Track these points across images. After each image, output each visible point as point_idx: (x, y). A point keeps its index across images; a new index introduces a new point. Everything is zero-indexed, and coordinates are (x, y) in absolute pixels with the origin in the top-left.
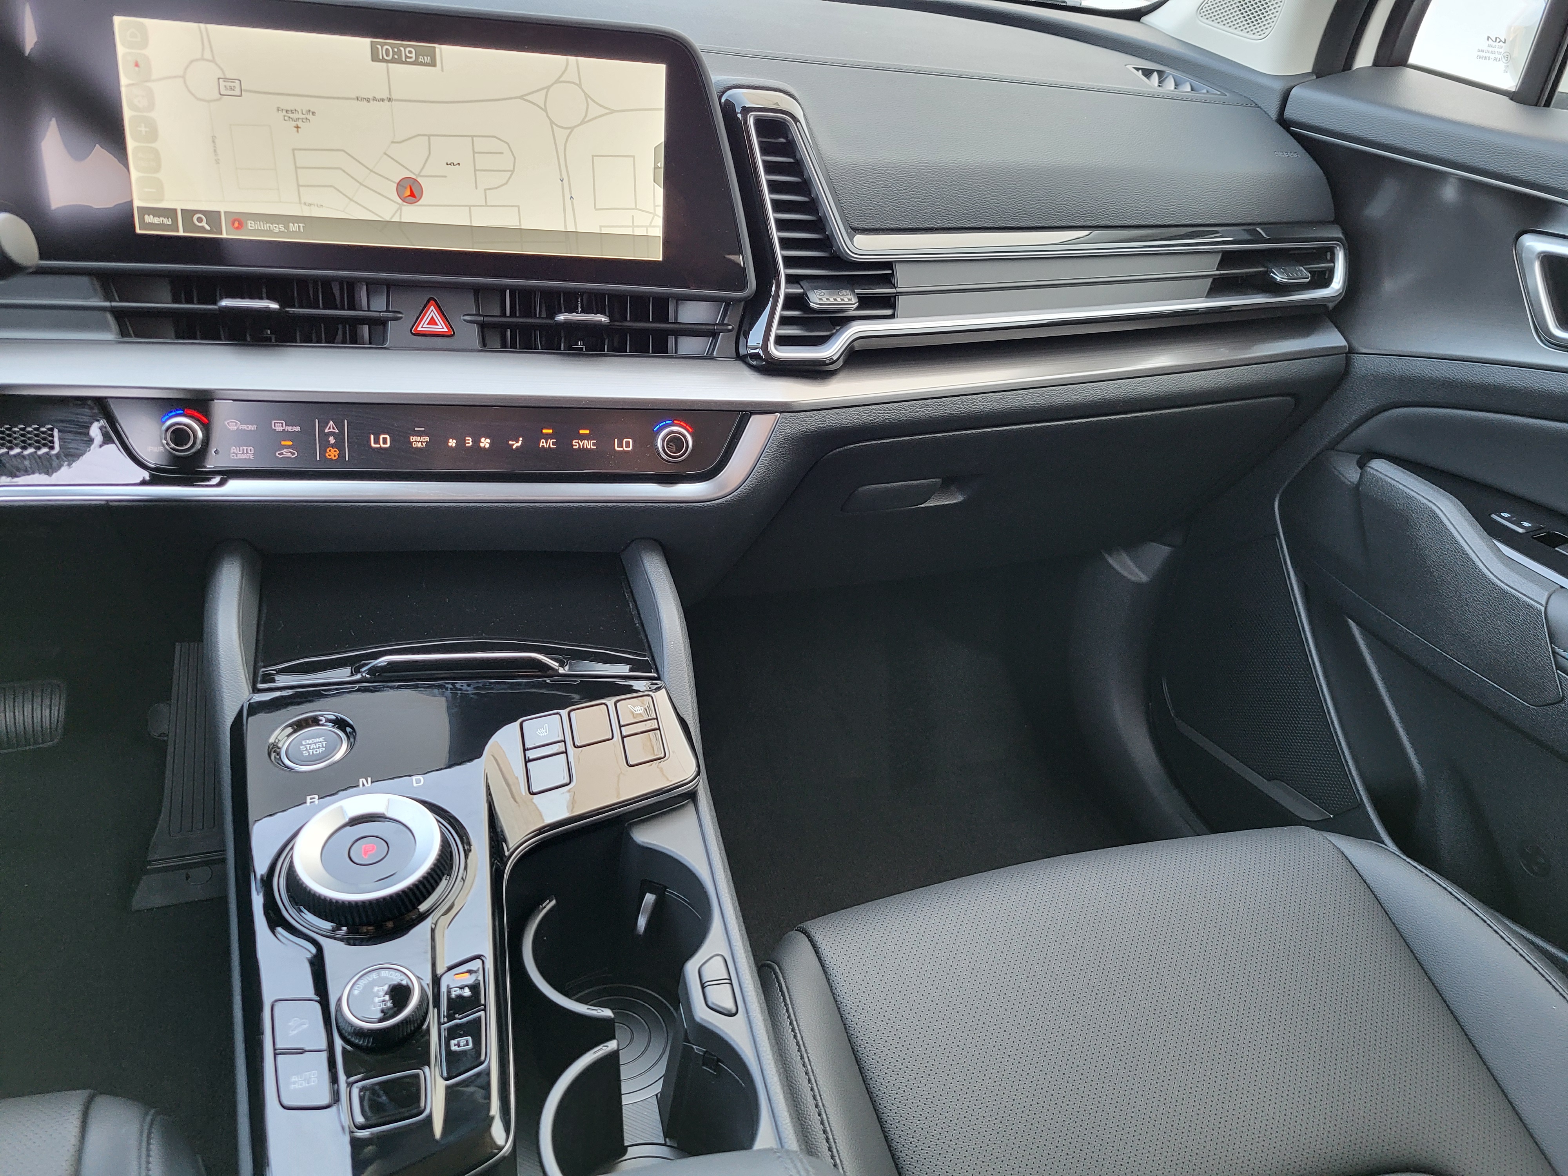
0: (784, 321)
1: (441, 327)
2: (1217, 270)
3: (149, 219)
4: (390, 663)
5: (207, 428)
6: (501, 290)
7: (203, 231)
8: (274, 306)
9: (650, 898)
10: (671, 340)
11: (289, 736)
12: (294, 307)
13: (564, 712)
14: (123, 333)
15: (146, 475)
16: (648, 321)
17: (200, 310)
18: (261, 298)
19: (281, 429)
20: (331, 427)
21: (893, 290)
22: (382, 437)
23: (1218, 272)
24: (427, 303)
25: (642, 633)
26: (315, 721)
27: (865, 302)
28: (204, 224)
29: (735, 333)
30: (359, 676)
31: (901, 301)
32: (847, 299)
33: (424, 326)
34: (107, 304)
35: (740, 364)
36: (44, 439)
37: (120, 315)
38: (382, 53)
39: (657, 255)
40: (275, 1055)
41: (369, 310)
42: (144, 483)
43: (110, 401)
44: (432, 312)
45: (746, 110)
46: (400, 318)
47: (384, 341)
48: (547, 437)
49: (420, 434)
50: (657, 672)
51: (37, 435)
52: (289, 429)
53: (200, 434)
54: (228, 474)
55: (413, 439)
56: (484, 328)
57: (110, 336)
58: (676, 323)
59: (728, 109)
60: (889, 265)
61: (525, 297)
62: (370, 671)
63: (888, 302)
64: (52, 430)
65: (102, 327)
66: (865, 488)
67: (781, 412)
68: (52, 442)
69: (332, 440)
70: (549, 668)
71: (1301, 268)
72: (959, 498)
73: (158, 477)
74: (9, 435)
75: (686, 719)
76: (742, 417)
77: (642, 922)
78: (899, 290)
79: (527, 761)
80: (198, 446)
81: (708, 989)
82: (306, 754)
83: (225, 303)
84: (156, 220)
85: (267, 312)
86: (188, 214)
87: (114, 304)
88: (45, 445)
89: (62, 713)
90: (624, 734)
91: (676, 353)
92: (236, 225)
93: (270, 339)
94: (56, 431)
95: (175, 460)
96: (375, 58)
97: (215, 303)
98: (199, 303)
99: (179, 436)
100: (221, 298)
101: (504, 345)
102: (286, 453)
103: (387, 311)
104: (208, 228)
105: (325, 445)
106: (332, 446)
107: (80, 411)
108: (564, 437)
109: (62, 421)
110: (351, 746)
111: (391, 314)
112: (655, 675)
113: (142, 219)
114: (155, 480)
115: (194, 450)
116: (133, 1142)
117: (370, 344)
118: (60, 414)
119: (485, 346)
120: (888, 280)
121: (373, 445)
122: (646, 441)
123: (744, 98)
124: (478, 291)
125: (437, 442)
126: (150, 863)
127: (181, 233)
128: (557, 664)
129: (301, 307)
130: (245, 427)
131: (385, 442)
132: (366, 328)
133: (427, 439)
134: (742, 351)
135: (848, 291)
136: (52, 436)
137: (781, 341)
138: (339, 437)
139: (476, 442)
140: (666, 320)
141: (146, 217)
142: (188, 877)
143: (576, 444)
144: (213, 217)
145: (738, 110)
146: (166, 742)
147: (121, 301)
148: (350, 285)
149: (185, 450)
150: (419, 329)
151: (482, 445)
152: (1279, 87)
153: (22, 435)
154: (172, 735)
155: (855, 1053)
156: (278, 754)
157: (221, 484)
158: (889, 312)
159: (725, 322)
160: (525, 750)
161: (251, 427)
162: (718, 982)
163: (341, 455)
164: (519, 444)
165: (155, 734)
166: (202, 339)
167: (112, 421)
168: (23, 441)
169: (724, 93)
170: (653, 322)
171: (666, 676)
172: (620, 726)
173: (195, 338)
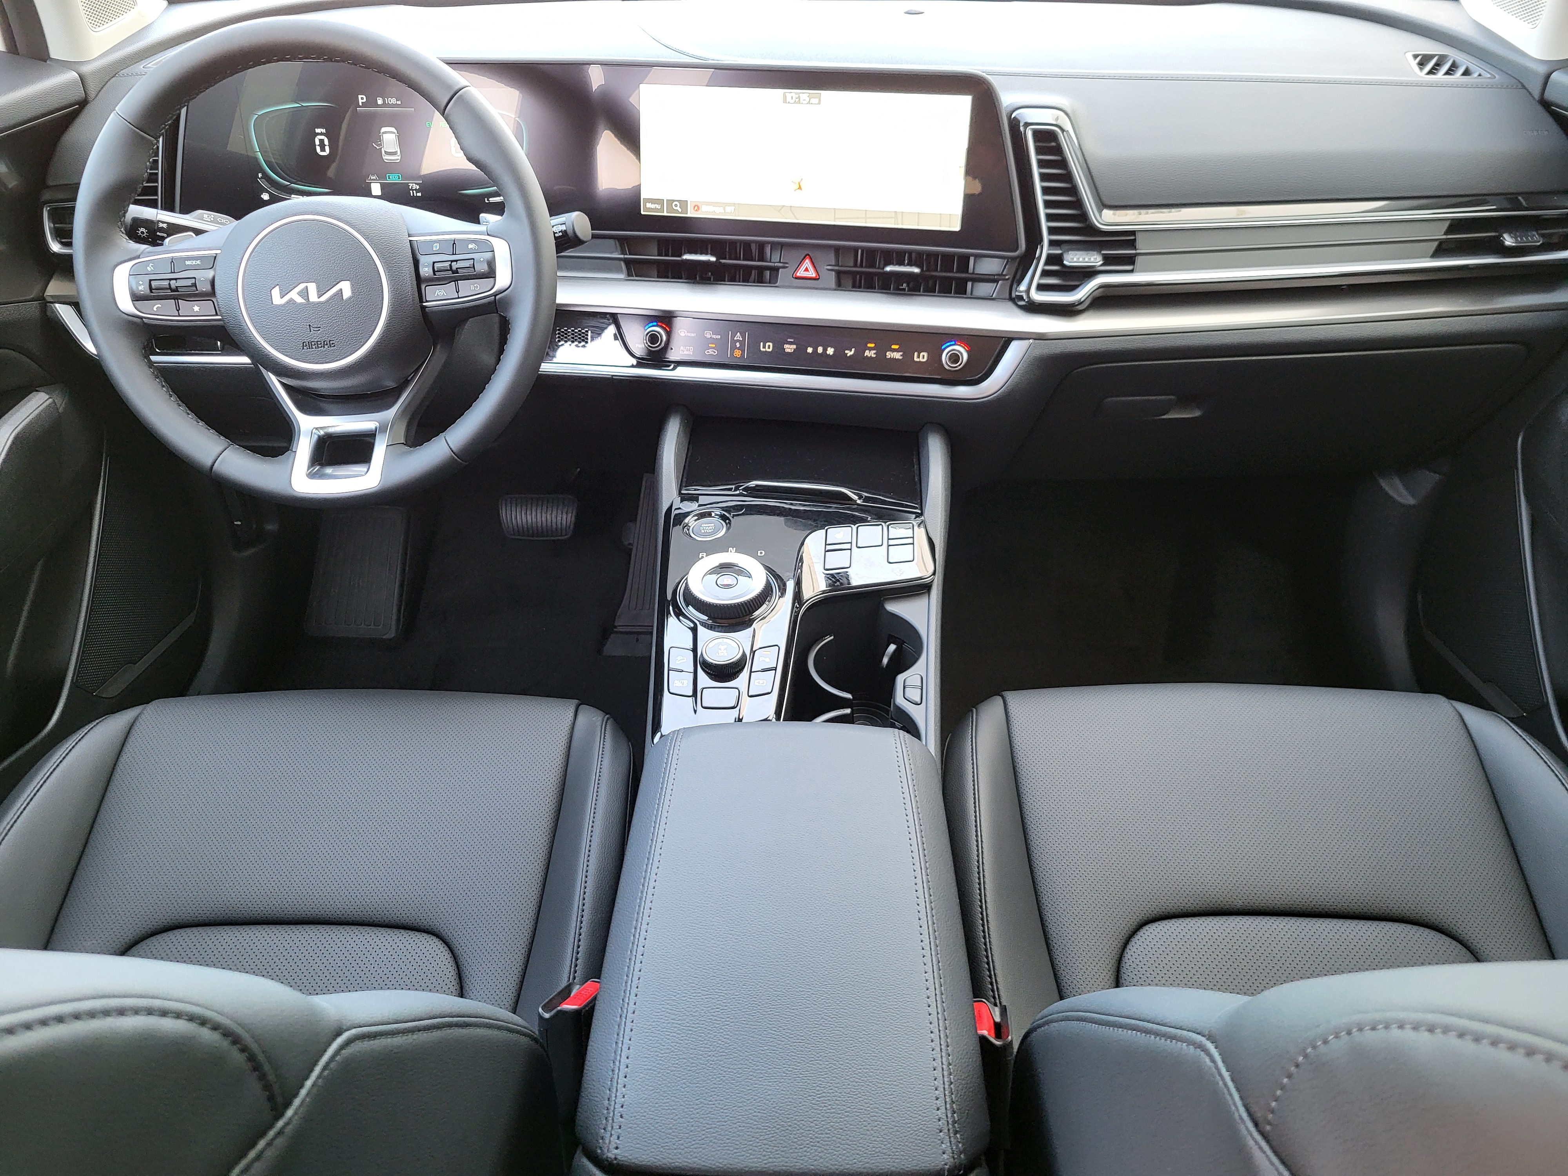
0: (1045, 273)
1: (812, 273)
2: (1445, 234)
3: (649, 205)
4: (757, 486)
5: (669, 334)
6: (856, 250)
7: (678, 212)
8: (713, 259)
9: (892, 647)
10: (969, 284)
11: (696, 520)
12: (725, 259)
13: (854, 527)
14: (629, 274)
15: (634, 362)
16: (953, 272)
17: (672, 260)
18: (707, 254)
19: (709, 336)
20: (738, 337)
21: (1134, 252)
22: (767, 344)
23: (1444, 237)
24: (804, 257)
25: (919, 485)
26: (709, 515)
27: (1108, 260)
28: (678, 208)
29: (1009, 282)
30: (738, 492)
31: (1139, 260)
32: (1094, 259)
33: (801, 273)
34: (622, 256)
35: (1010, 304)
36: (583, 337)
37: (628, 262)
38: (789, 99)
39: (956, 227)
40: (669, 670)
41: (770, 262)
42: (633, 366)
43: (619, 315)
44: (807, 263)
45: (1027, 125)
46: (787, 267)
47: (776, 282)
48: (870, 349)
49: (791, 343)
50: (921, 509)
51: (580, 335)
52: (714, 337)
53: (664, 338)
54: (679, 363)
55: (786, 346)
56: (839, 274)
57: (622, 276)
58: (973, 273)
59: (1014, 124)
60: (1133, 233)
61: (871, 254)
62: (744, 490)
63: (1130, 260)
64: (587, 331)
65: (618, 270)
66: (1110, 399)
67: (1035, 339)
68: (587, 339)
69: (738, 345)
70: (850, 499)
71: (1535, 233)
72: (1197, 413)
73: (641, 363)
74: (566, 334)
75: (934, 540)
76: (1005, 341)
77: (885, 660)
78: (1138, 251)
79: (826, 551)
80: (663, 345)
81: (907, 689)
82: (703, 531)
83: (687, 257)
84: (653, 206)
85: (707, 263)
86: (670, 202)
87: (626, 256)
88: (583, 340)
89: (573, 519)
90: (890, 544)
91: (971, 294)
92: (696, 208)
93: (709, 279)
94: (590, 332)
95: (650, 353)
96: (785, 101)
97: (680, 256)
98: (672, 256)
99: (653, 338)
100: (685, 253)
101: (854, 286)
102: (711, 352)
103: (780, 262)
104: (680, 210)
105: (734, 347)
106: (738, 349)
107: (602, 321)
108: (881, 351)
109: (594, 327)
110: (728, 529)
111: (781, 265)
112: (919, 511)
113: (645, 205)
114: (639, 365)
115: (660, 347)
116: (599, 723)
117: (770, 283)
118: (593, 322)
119: (840, 286)
120: (1132, 244)
121: (762, 349)
122: (936, 356)
123: (1028, 116)
124: (837, 250)
125: (801, 350)
126: (615, 627)
127: (665, 214)
128: (857, 497)
129: (730, 259)
130: (689, 334)
131: (769, 348)
132: (768, 272)
133: (795, 347)
134: (1013, 296)
135: (1095, 253)
136: (587, 335)
137: (1041, 288)
138: (742, 343)
139: (825, 350)
140: (967, 271)
141: (647, 204)
142: (637, 640)
143: (889, 355)
144: (684, 204)
145: (1021, 124)
146: (631, 550)
147: (630, 254)
148: (761, 246)
149: (656, 347)
150: (798, 274)
151: (828, 353)
152: (1542, 70)
153: (573, 334)
154: (635, 544)
155: (1014, 767)
156: (688, 530)
157: (673, 369)
158: (1130, 268)
159: (1004, 273)
160: (826, 545)
161: (693, 335)
162: (914, 687)
163: (743, 355)
164: (852, 353)
165: (626, 543)
166: (672, 278)
167: (618, 327)
168: (573, 338)
169: (1014, 111)
170: (957, 272)
171: (926, 513)
172: (889, 539)
173: (668, 278)
